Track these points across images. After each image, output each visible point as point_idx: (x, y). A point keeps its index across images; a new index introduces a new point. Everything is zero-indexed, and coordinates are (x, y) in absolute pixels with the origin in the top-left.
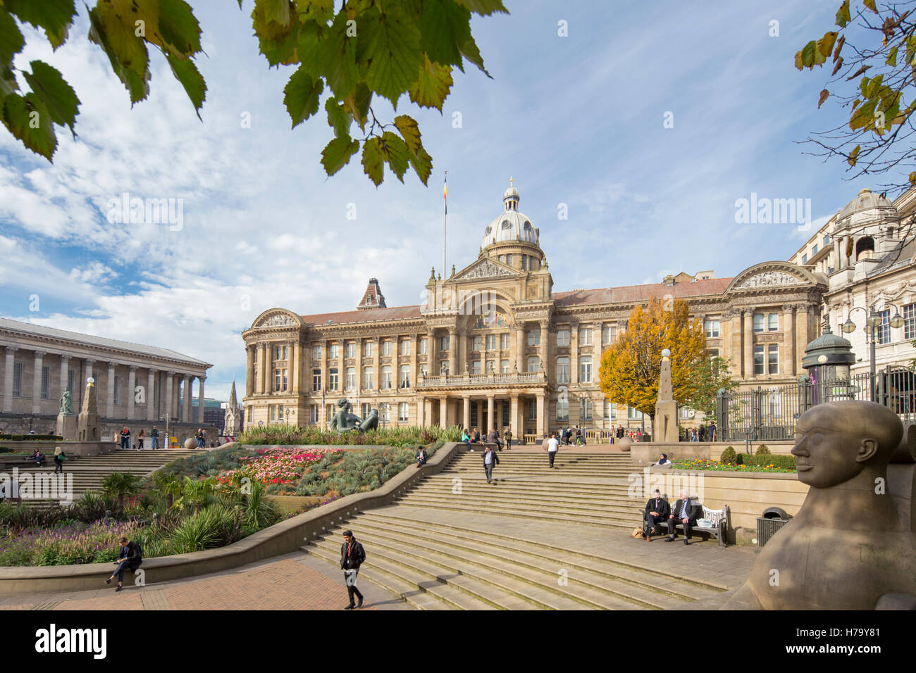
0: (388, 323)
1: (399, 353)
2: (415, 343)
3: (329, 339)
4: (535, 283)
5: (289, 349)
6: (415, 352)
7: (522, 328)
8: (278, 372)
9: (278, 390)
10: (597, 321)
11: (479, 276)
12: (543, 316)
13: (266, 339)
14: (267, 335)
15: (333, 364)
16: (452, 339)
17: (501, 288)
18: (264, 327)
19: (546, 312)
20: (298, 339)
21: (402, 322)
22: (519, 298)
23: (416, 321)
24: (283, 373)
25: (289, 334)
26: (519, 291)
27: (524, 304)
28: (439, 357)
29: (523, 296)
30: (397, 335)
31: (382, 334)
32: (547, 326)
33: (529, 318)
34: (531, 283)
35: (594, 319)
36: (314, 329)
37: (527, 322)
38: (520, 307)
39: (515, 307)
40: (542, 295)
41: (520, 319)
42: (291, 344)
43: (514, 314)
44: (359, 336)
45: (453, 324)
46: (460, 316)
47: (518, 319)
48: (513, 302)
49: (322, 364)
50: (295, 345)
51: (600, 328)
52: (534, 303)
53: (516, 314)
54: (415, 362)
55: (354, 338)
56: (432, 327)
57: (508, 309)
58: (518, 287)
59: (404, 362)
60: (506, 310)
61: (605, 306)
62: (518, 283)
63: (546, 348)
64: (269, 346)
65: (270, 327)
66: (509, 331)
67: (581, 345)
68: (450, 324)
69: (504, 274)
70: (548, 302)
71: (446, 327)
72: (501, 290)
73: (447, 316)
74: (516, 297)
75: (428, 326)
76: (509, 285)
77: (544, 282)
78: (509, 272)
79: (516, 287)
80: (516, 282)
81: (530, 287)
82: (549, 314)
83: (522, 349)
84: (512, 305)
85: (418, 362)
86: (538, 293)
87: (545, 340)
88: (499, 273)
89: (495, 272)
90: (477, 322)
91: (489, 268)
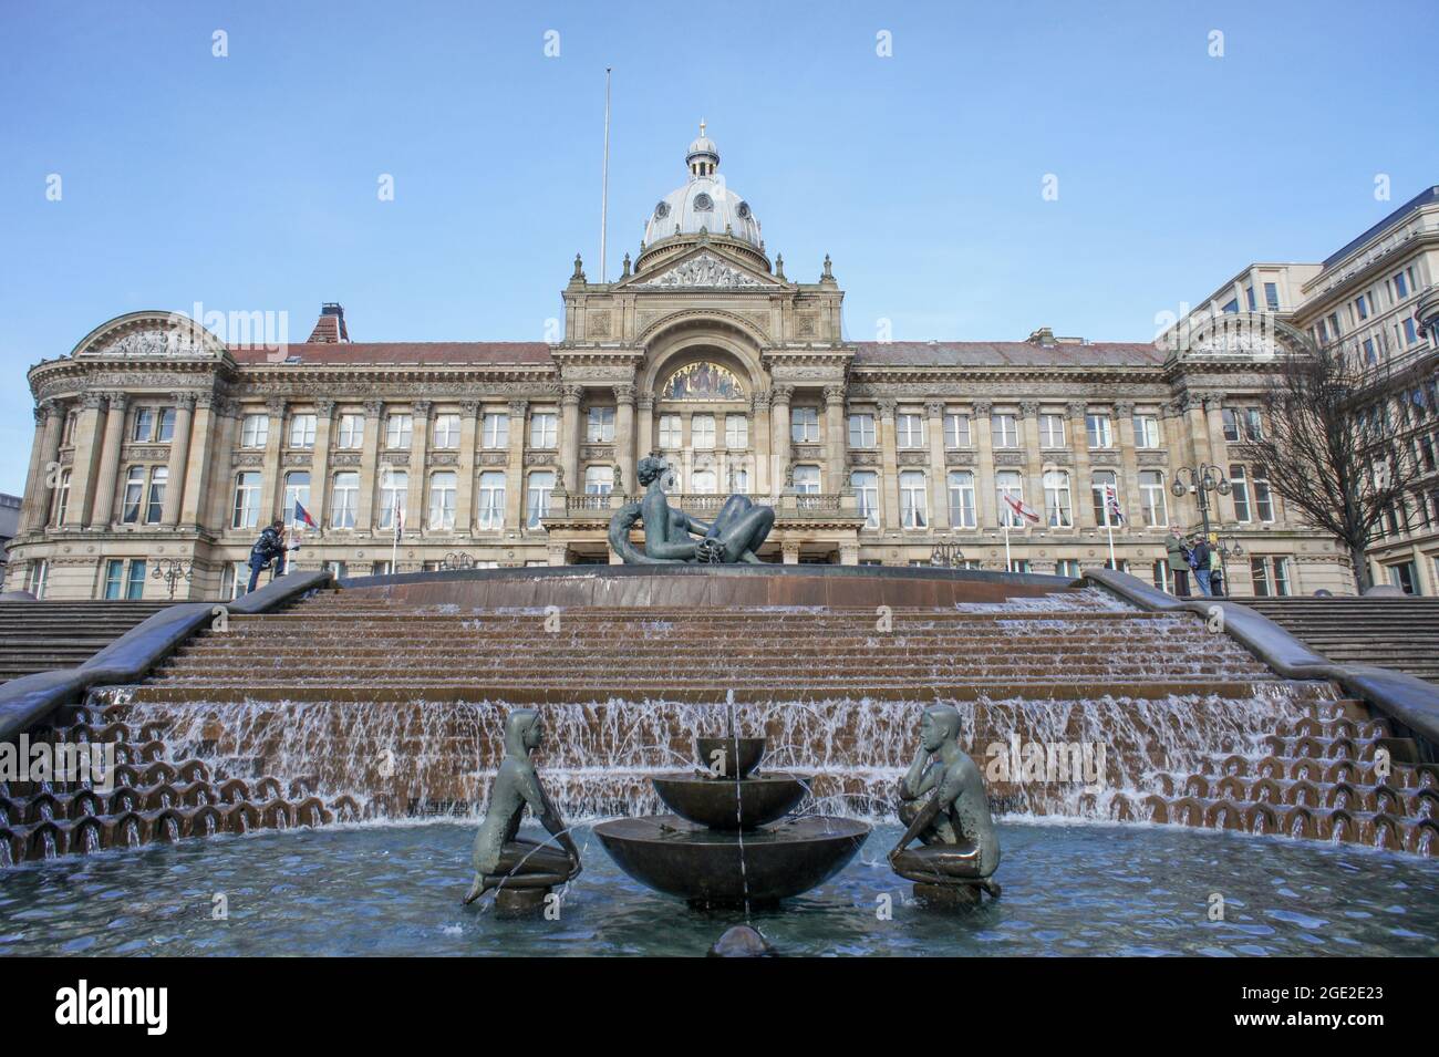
0: (456, 370)
1: (478, 441)
2: (521, 420)
3: (291, 399)
4: (812, 310)
5: (181, 416)
6: (521, 442)
7: (784, 399)
8: (132, 472)
9: (132, 518)
10: (930, 401)
11: (688, 283)
12: (829, 377)
13: (114, 382)
14: (117, 377)
15: (298, 460)
17: (739, 311)
18: (111, 353)
19: (840, 370)
20: (208, 391)
21: (492, 369)
22: (778, 334)
23: (527, 370)
24: (153, 476)
25: (183, 378)
26: (778, 324)
27: (792, 349)
28: (583, 456)
29: (788, 334)
30: (476, 400)
31: (435, 396)
32: (840, 400)
33: (802, 380)
34: (804, 309)
35: (928, 396)
36: (256, 371)
37: (796, 388)
38: (785, 354)
39: (774, 354)
40: (828, 335)
41: (782, 380)
42: (188, 404)
43: (767, 368)
44: (374, 396)
45: (627, 379)
46: (641, 365)
47: (778, 380)
48: (763, 344)
49: (266, 459)
50: (198, 405)
51: (939, 414)
52: (816, 349)
53: (774, 370)
54: (520, 465)
55: (360, 399)
56: (576, 385)
57: (749, 357)
58: (775, 314)
59: (491, 465)
60: (745, 362)
61: (949, 371)
62: (776, 306)
63: (841, 446)
64: (121, 404)
65: (130, 355)
66: (747, 408)
67: (901, 448)
68: (622, 380)
69: (745, 284)
70: (844, 349)
71: (611, 387)
72: (739, 316)
73: (616, 360)
74: (772, 334)
75: (566, 384)
76: (755, 307)
77: (831, 308)
78: (756, 281)
79: (771, 314)
80: (772, 304)
81: (802, 315)
82: (845, 375)
83: (788, 446)
84: (767, 349)
85: (524, 467)
86: (820, 328)
87: (840, 429)
88: (732, 280)
89: (724, 277)
90: (672, 384)
91: (710, 268)
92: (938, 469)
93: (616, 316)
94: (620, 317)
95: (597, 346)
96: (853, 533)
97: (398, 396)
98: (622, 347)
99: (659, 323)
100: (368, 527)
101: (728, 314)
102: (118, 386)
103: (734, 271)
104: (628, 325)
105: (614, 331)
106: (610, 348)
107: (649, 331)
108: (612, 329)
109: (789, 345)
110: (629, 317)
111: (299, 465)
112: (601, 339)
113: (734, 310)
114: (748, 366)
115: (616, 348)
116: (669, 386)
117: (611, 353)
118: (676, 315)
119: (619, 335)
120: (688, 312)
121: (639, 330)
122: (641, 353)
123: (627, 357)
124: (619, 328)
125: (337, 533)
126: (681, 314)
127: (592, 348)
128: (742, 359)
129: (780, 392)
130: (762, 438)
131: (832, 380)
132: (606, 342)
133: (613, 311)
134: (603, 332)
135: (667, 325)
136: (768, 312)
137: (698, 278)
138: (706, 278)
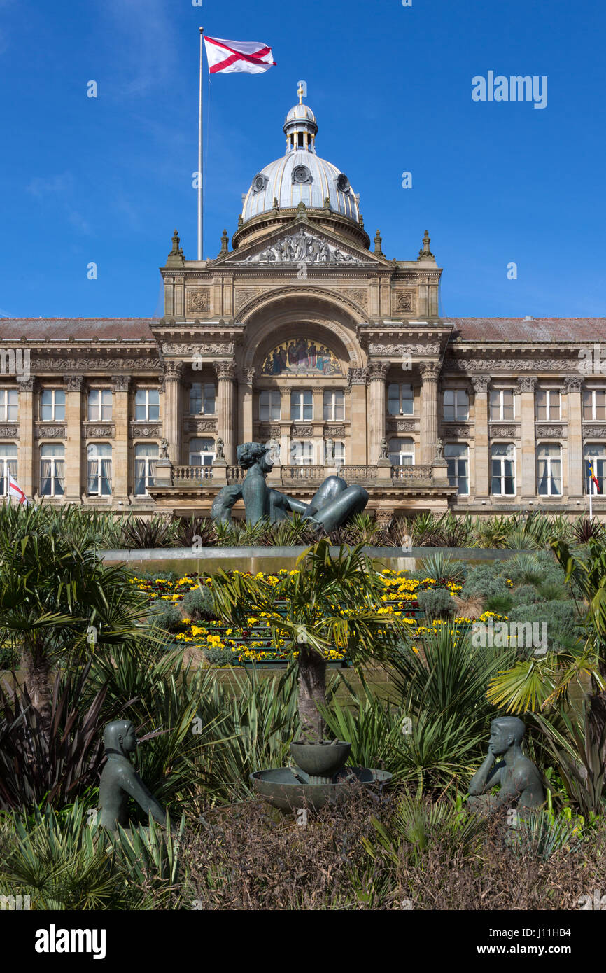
0: (59, 347)
1: (84, 415)
2: (125, 395)
4: (409, 287)
6: (125, 416)
7: (381, 375)
11: (286, 260)
12: (428, 354)
16: (225, 389)
17: (336, 288)
19: (436, 348)
21: (94, 346)
22: (376, 312)
23: (128, 347)
26: (376, 301)
27: (390, 326)
28: (187, 429)
29: (385, 312)
30: (80, 376)
32: (434, 376)
33: (399, 356)
34: (401, 286)
35: (520, 372)
37: (393, 364)
38: (381, 331)
39: (371, 331)
40: (424, 313)
41: (379, 357)
43: (364, 346)
45: (228, 356)
46: (240, 342)
47: (376, 357)
48: (361, 321)
51: (532, 389)
52: (413, 327)
53: (371, 347)
54: (125, 437)
56: (178, 362)
57: (348, 336)
58: (373, 291)
59: (97, 437)
60: (343, 339)
61: (543, 348)
62: (373, 284)
63: (434, 420)
66: (345, 383)
67: (493, 421)
68: (221, 357)
69: (343, 262)
70: (441, 326)
71: (211, 363)
72: (337, 294)
73: (216, 338)
74: (369, 312)
75: (167, 360)
76: (354, 285)
77: (429, 286)
78: (354, 258)
79: (369, 291)
80: (370, 281)
81: (400, 293)
82: (441, 352)
83: (383, 419)
84: (366, 327)
85: (130, 438)
86: (417, 306)
87: (434, 403)
88: (331, 259)
89: (322, 254)
90: (272, 359)
91: (308, 246)
92: (528, 441)
93: (214, 293)
94: (219, 295)
95: (197, 324)
96: (445, 502)
98: (222, 325)
99: (258, 300)
101: (327, 292)
103: (332, 249)
104: (228, 302)
105: (213, 308)
106: (210, 326)
107: (248, 309)
108: (211, 306)
109: (384, 323)
110: (228, 294)
112: (201, 316)
113: (333, 289)
114: (346, 343)
115: (216, 326)
116: (268, 362)
117: (212, 331)
118: (275, 293)
119: (218, 312)
120: (286, 290)
121: (238, 309)
122: (241, 331)
123: (226, 335)
124: (218, 306)
126: (280, 291)
127: (192, 326)
128: (340, 336)
129: (376, 369)
130: (359, 412)
131: (428, 357)
132: (206, 319)
133: (212, 288)
134: (203, 309)
135: (266, 303)
136: (365, 290)
137: (297, 255)
138: (304, 255)
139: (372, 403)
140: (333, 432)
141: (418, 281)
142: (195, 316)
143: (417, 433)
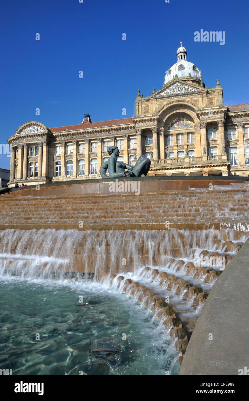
0: (108, 128)
2: (126, 141)
3: (66, 141)
4: (213, 96)
5: (40, 148)
6: (127, 148)
7: (205, 126)
8: (31, 164)
9: (32, 176)
11: (172, 93)
12: (220, 118)
13: (24, 141)
14: (25, 140)
15: (69, 157)
16: (155, 136)
17: (188, 100)
19: (223, 115)
20: (46, 141)
21: (117, 127)
22: (201, 106)
23: (127, 126)
24: (35, 165)
25: (39, 138)
26: (201, 102)
27: (206, 110)
28: (144, 150)
29: (205, 105)
30: (114, 136)
31: (103, 136)
32: (223, 125)
33: (210, 120)
34: (210, 96)
36: (57, 134)
37: (208, 122)
38: (203, 112)
39: (200, 112)
40: (218, 104)
41: (204, 120)
42: (41, 145)
43: (199, 117)
44: (87, 138)
45: (155, 125)
46: (159, 121)
47: (202, 120)
48: (197, 109)
49: (62, 158)
50: (43, 145)
52: (214, 109)
53: (200, 117)
54: (127, 154)
55: (83, 139)
56: (140, 129)
57: (193, 115)
58: (200, 99)
60: (192, 116)
62: (200, 97)
63: (224, 140)
64: (26, 147)
65: (27, 133)
66: (193, 131)
67: (245, 139)
68: (153, 126)
69: (190, 91)
70: (223, 107)
71: (150, 128)
72: (188, 102)
73: (151, 120)
74: (199, 106)
75: (137, 129)
76: (194, 98)
77: (219, 95)
78: (194, 89)
79: (199, 99)
80: (199, 96)
81: (209, 98)
82: (224, 117)
83: (206, 141)
84: (198, 111)
85: (128, 154)
86: (215, 102)
87: (223, 134)
88: (186, 90)
89: (183, 89)
90: (170, 125)
91: (179, 87)
93: (151, 106)
94: (152, 107)
95: (145, 116)
96: (227, 167)
97: (93, 137)
98: (153, 116)
99: (164, 107)
100: (88, 174)
101: (185, 101)
102: (25, 142)
103: (186, 87)
104: (155, 109)
105: (150, 111)
106: (149, 117)
107: (161, 110)
108: (150, 110)
109: (204, 109)
110: (155, 106)
111: (70, 159)
112: (146, 114)
113: (187, 100)
114: (193, 117)
115: (151, 116)
118: (169, 104)
119: (152, 112)
120: (172, 102)
121: (158, 110)
122: (158, 117)
123: (154, 119)
124: (152, 110)
125: (80, 177)
126: (170, 103)
127: (144, 117)
128: (191, 115)
129: (202, 124)
130: (198, 139)
131: (220, 119)
132: (148, 115)
133: (150, 105)
134: (147, 112)
135: (166, 107)
136: (198, 99)
137: (175, 91)
138: (178, 91)
139: (202, 136)
140: (191, 147)
141: (215, 94)
142: (145, 114)
143: (218, 145)
